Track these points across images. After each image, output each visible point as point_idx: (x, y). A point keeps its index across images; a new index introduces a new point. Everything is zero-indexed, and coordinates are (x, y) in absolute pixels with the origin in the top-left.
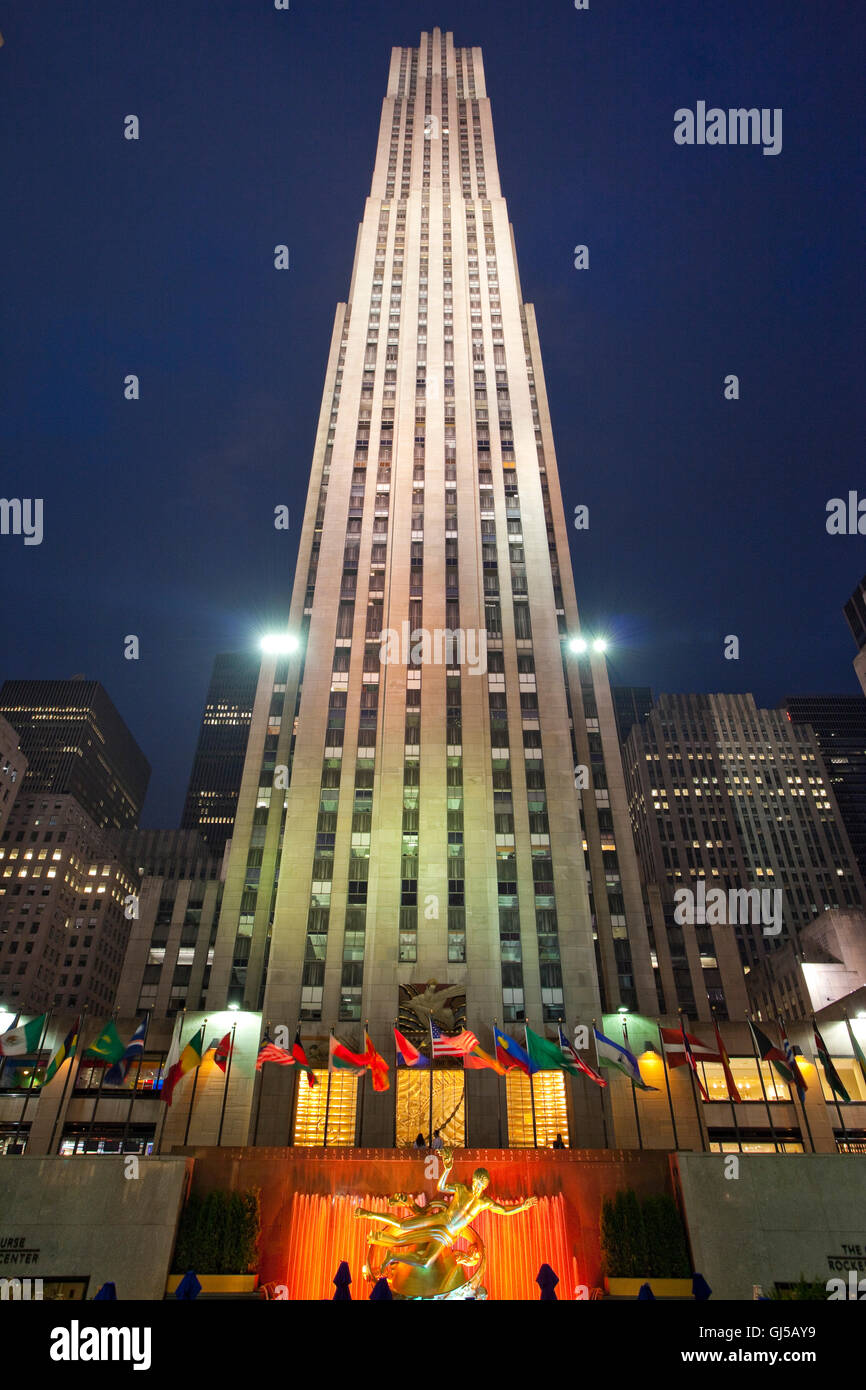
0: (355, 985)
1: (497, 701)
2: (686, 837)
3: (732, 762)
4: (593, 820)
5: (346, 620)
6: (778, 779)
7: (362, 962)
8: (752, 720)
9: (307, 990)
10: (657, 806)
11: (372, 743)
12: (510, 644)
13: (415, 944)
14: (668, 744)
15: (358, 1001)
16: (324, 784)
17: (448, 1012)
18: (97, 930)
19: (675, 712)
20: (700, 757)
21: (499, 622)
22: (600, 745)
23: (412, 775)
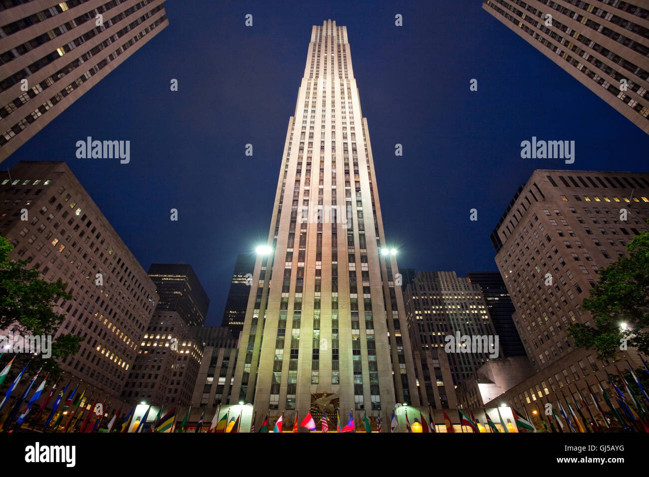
0: (293, 394)
1: (352, 274)
2: (430, 331)
3: (448, 299)
4: (392, 324)
5: (291, 241)
6: (466, 306)
7: (296, 384)
8: (455, 282)
9: (272, 396)
10: (418, 318)
11: (301, 292)
12: (357, 251)
13: (318, 376)
14: (422, 292)
15: (294, 401)
16: (281, 308)
17: (332, 405)
18: (185, 368)
19: (424, 279)
20: (435, 297)
21: (353, 242)
22: (394, 292)
23: (317, 304)
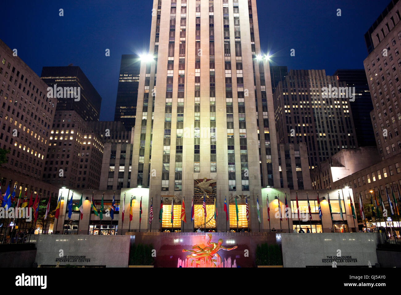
0: (179, 179)
1: (228, 81)
2: (296, 122)
3: (315, 95)
4: (261, 123)
5: (171, 49)
6: (331, 102)
7: (182, 171)
8: (324, 80)
9: (163, 181)
10: (286, 111)
11: (183, 97)
12: (233, 59)
13: (199, 166)
14: (292, 89)
15: (181, 184)
16: (166, 112)
17: (211, 187)
18: (90, 156)
19: (295, 77)
20: (303, 94)
21: (230, 49)
22: (266, 96)
23: (197, 108)
